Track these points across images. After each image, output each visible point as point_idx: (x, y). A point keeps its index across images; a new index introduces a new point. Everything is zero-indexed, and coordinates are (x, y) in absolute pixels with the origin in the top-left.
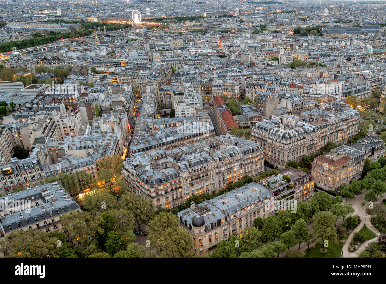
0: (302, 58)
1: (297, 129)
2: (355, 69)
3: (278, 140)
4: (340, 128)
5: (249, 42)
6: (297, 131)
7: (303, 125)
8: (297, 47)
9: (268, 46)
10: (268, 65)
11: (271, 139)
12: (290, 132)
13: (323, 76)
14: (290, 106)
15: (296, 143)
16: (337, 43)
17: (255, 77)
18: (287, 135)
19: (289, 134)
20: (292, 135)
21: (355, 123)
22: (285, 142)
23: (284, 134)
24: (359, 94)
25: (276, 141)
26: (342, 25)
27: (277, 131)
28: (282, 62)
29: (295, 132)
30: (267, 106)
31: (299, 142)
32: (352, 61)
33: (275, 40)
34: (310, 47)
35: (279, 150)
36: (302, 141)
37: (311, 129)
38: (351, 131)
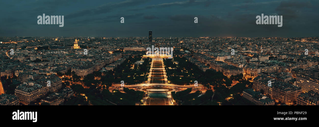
0: (40, 58)
1: (34, 87)
2: (61, 62)
3: (26, 93)
4: (53, 86)
5: (18, 52)
6: (34, 88)
7: (37, 85)
8: (38, 54)
9: (26, 54)
10: (25, 61)
11: (23, 93)
12: (31, 89)
13: (48, 65)
14: (32, 78)
15: (34, 93)
16: (54, 52)
17: (19, 66)
18: (29, 90)
19: (30, 90)
20: (32, 90)
21: (60, 83)
22: (29, 94)
23: (28, 90)
24: (63, 71)
25: (25, 93)
26: (57, 46)
27: (25, 89)
28: (32, 60)
29: (33, 88)
30: (23, 79)
31: (35, 93)
32: (60, 59)
33: (29, 52)
34: (43, 54)
35: (26, 97)
36: (37, 92)
37: (40, 87)
38: (59, 87)
